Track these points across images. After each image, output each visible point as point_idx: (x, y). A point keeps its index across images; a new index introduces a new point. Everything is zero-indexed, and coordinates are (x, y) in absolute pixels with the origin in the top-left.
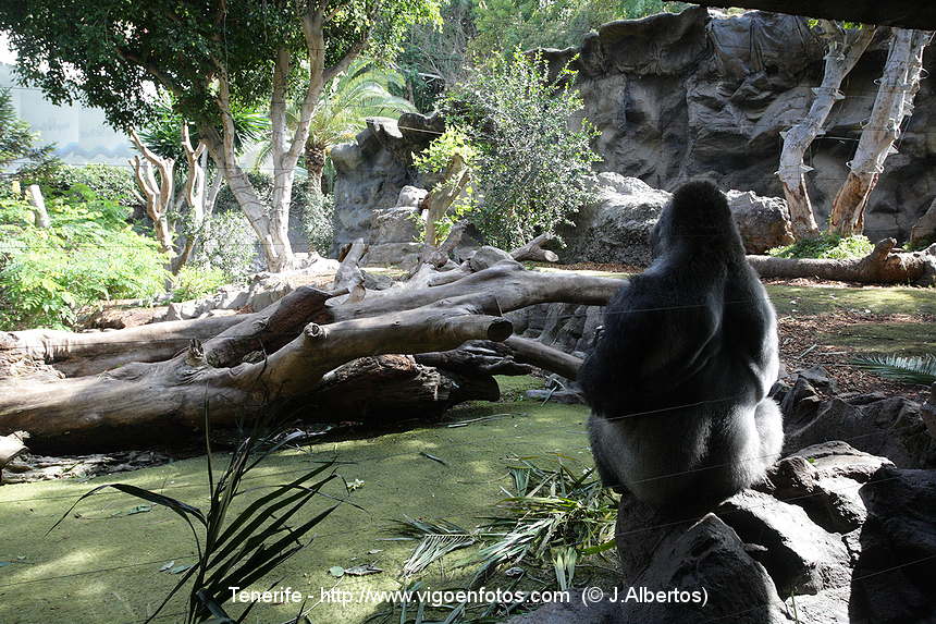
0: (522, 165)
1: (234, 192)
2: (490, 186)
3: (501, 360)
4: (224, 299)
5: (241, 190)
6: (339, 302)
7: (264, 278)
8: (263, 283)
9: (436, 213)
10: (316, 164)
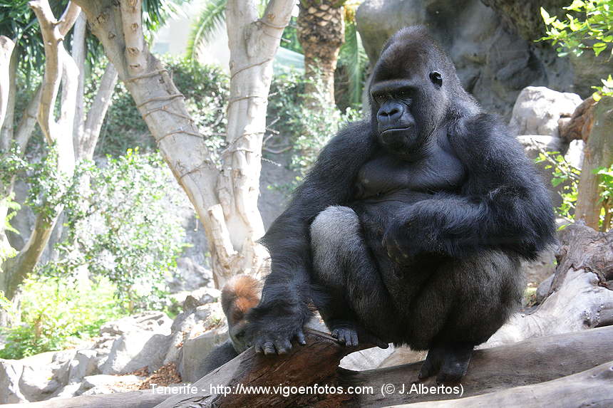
4: (118, 352)
5: (156, 105)
6: (371, 362)
7: (206, 302)
8: (202, 314)
9: (602, 148)
10: (323, 41)
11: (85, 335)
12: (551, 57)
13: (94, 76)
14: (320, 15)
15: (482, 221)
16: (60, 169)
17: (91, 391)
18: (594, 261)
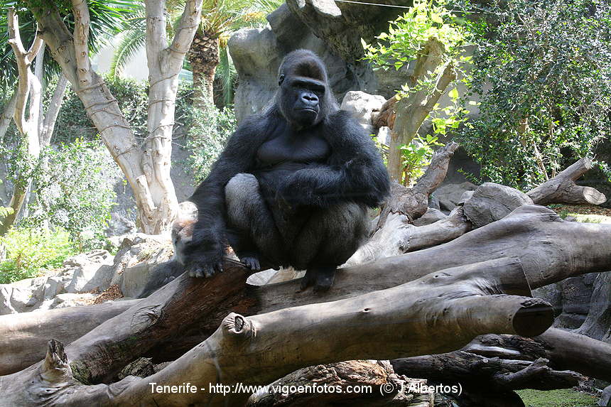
0: (538, 52)
1: (89, 112)
2: (487, 87)
3: (530, 365)
4: (78, 277)
5: (99, 107)
6: (262, 279)
7: (138, 243)
8: (135, 251)
9: (402, 132)
10: (205, 62)
11: (50, 267)
12: (362, 71)
13: (48, 89)
14: (202, 44)
15: (341, 182)
16: (29, 153)
17: (62, 304)
18: (405, 207)
